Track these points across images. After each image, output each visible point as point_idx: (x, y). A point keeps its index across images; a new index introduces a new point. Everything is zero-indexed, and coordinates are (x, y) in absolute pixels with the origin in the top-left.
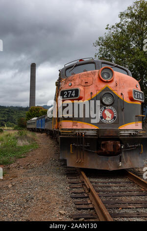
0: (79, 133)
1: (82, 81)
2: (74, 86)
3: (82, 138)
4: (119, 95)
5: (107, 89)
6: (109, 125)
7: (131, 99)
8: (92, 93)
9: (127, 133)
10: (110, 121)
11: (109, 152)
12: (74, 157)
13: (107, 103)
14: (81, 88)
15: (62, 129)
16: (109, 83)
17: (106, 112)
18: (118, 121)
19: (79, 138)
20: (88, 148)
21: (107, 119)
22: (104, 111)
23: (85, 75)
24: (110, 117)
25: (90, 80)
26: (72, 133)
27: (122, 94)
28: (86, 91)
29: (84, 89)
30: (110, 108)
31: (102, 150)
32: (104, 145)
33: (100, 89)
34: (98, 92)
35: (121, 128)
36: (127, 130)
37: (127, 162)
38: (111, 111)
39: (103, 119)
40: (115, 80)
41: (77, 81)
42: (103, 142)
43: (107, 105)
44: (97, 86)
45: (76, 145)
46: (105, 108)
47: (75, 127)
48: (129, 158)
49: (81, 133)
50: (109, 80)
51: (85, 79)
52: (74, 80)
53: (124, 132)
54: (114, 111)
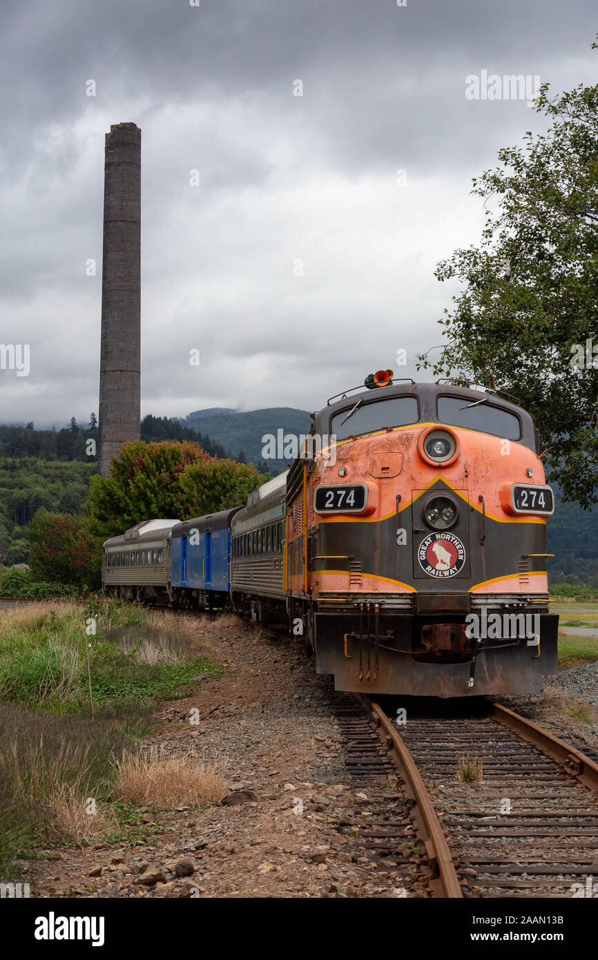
0: (365, 604)
1: (374, 463)
2: (354, 476)
3: (373, 618)
4: (474, 503)
5: (440, 486)
6: (443, 582)
7: (509, 512)
8: (399, 498)
10: (446, 573)
11: (440, 651)
12: (354, 667)
13: (439, 525)
14: (370, 484)
15: (322, 594)
16: (447, 471)
17: (438, 549)
18: (468, 572)
19: (365, 617)
20: (389, 642)
21: (439, 566)
22: (431, 545)
23: (382, 445)
24: (448, 561)
25: (394, 460)
26: (347, 603)
27: (481, 499)
28: (384, 492)
29: (380, 486)
30: (448, 537)
31: (424, 647)
32: (429, 635)
33: (420, 486)
34: (417, 495)
35: (475, 590)
36: (495, 595)
37: (492, 678)
38: (449, 547)
39: (429, 568)
40: (462, 460)
41: (362, 464)
42: (426, 627)
43: (440, 531)
44: (412, 479)
45: (358, 636)
46: (434, 539)
47: (355, 589)
48: (499, 668)
49: (372, 605)
50: (444, 460)
51: (381, 458)
52: (352, 459)
53: (484, 601)
54: (459, 545)
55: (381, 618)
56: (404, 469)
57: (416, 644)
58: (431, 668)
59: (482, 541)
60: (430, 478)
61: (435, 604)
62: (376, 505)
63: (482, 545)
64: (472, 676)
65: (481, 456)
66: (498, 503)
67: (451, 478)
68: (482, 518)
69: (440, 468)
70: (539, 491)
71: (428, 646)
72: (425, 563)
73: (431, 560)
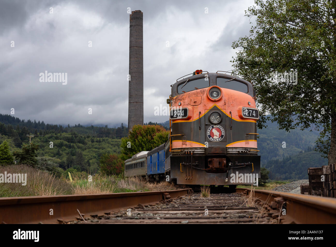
0: (187, 152)
1: (191, 100)
2: (184, 105)
3: (190, 157)
4: (228, 114)
5: (215, 108)
6: (216, 143)
7: (241, 117)
8: (200, 113)
9: (235, 151)
10: (217, 140)
14: (189, 108)
16: (218, 102)
17: (214, 131)
18: (225, 139)
19: (187, 157)
20: (197, 166)
21: (215, 137)
22: (212, 130)
23: (194, 94)
24: (218, 135)
25: (198, 99)
26: (182, 152)
27: (230, 113)
28: (194, 111)
29: (193, 108)
30: (218, 127)
31: (209, 167)
32: (211, 162)
33: (208, 108)
34: (207, 111)
35: (228, 146)
36: (236, 148)
38: (218, 130)
39: (211, 138)
40: (223, 98)
41: (187, 101)
42: (209, 159)
43: (215, 124)
44: (205, 105)
45: (185, 164)
46: (213, 127)
47: (184, 146)
49: (190, 152)
50: (217, 99)
51: (194, 98)
52: (183, 99)
53: (231, 150)
54: (222, 130)
55: (193, 157)
56: (202, 102)
57: (207, 166)
58: (212, 175)
59: (231, 128)
60: (211, 105)
61: (213, 151)
62: (192, 115)
63: (231, 129)
64: (227, 177)
65: (231, 97)
66: (237, 114)
67: (219, 105)
68: (231, 120)
69: (215, 101)
70: (253, 110)
71: (211, 166)
72: (210, 136)
73: (212, 135)
